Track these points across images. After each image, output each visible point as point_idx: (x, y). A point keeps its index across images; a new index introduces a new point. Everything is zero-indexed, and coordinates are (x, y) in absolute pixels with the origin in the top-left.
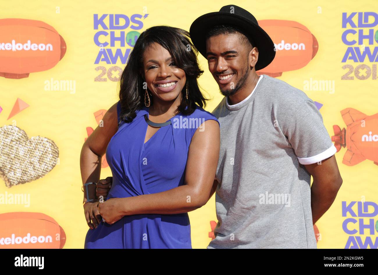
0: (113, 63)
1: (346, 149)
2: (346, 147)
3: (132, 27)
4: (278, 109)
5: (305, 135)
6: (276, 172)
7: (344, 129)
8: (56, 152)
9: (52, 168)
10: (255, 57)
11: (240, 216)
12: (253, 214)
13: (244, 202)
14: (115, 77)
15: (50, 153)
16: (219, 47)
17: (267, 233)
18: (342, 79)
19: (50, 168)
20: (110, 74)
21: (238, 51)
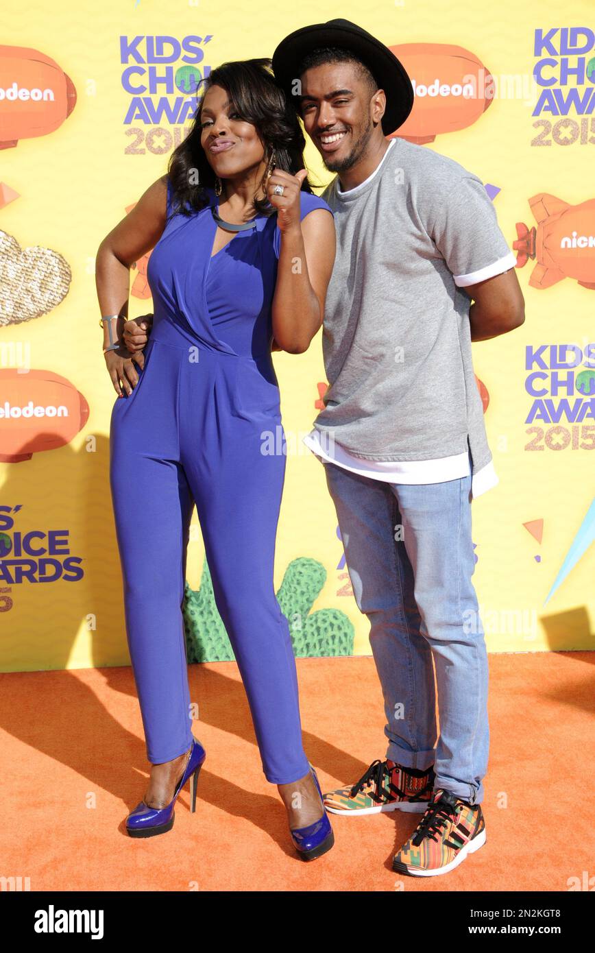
0: (154, 123)
1: (536, 261)
2: (535, 259)
3: (186, 59)
4: (419, 193)
5: (461, 237)
6: (418, 299)
7: (534, 228)
8: (67, 273)
9: (62, 300)
10: (380, 107)
11: (362, 370)
12: (380, 367)
13: (367, 348)
14: (159, 147)
15: (58, 274)
16: (322, 85)
17: (402, 397)
18: (532, 145)
19: (58, 300)
20: (150, 142)
21: (353, 91)
